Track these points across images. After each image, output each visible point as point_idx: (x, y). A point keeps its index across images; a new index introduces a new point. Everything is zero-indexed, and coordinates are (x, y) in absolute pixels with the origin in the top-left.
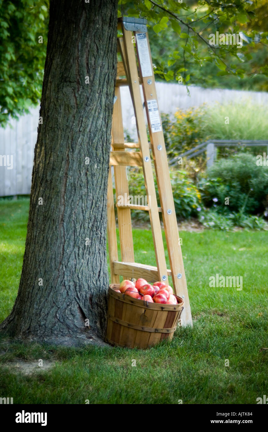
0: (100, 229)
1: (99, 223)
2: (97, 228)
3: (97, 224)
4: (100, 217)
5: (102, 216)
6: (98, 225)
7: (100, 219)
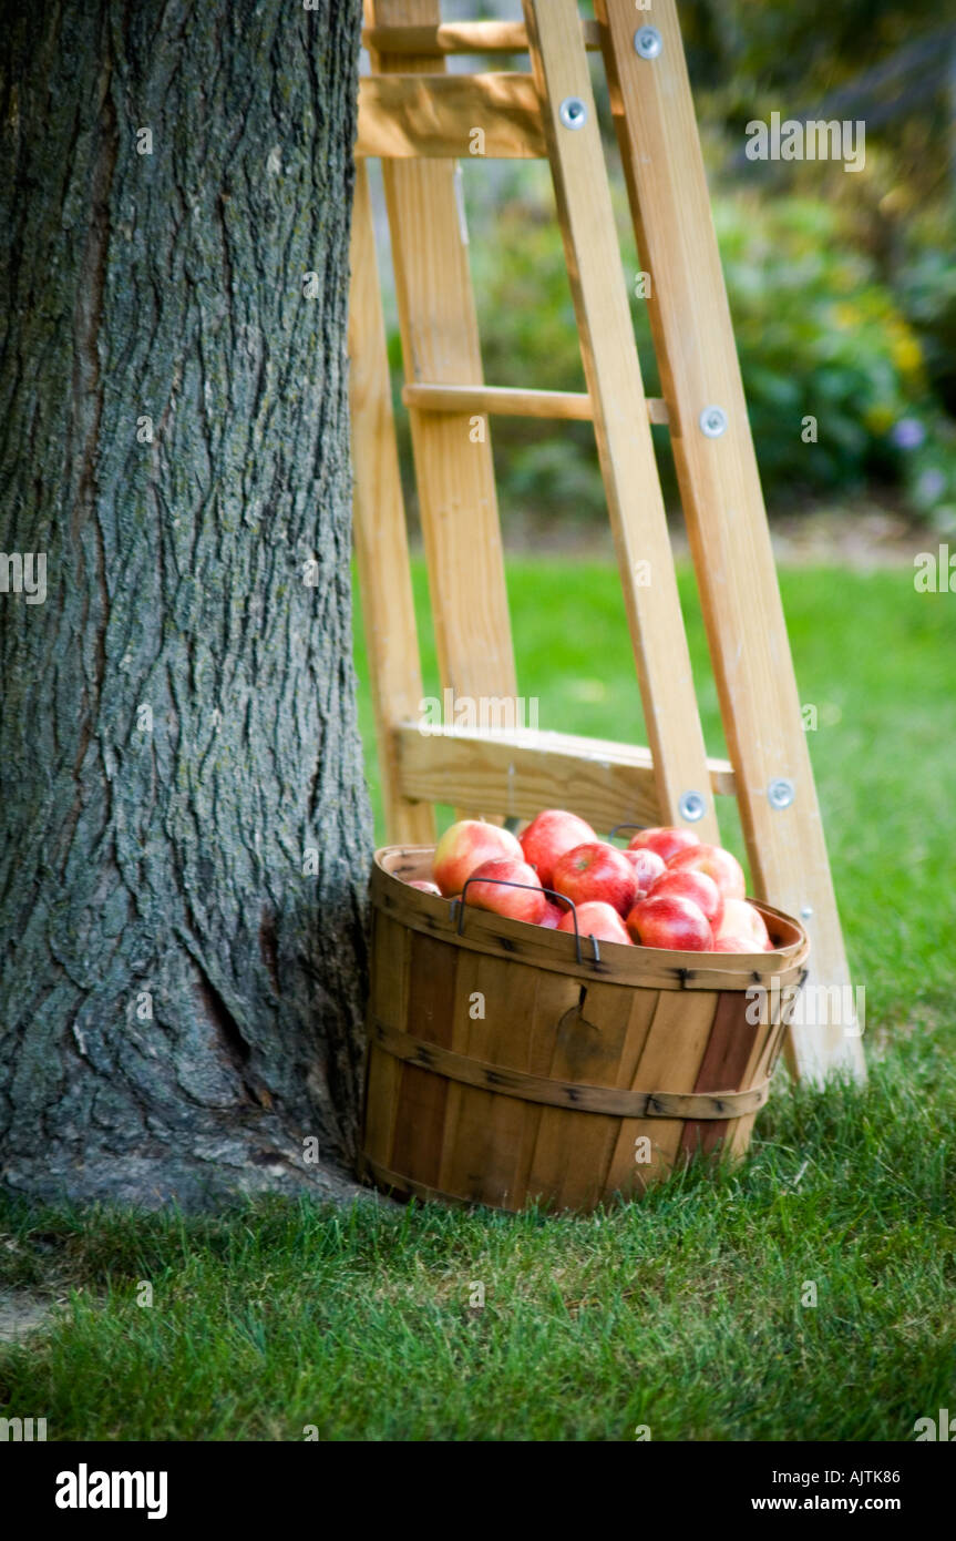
0: (309, 532)
1: (301, 496)
2: (295, 527)
3: (294, 501)
4: (311, 460)
5: (319, 455)
6: (300, 506)
7: (309, 474)
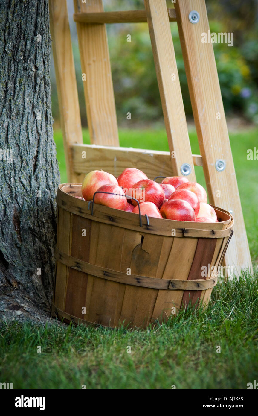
0: (32, 57)
1: (29, 42)
2: (27, 55)
3: (26, 44)
4: (33, 28)
5: (36, 27)
6: (28, 46)
7: (32, 33)
